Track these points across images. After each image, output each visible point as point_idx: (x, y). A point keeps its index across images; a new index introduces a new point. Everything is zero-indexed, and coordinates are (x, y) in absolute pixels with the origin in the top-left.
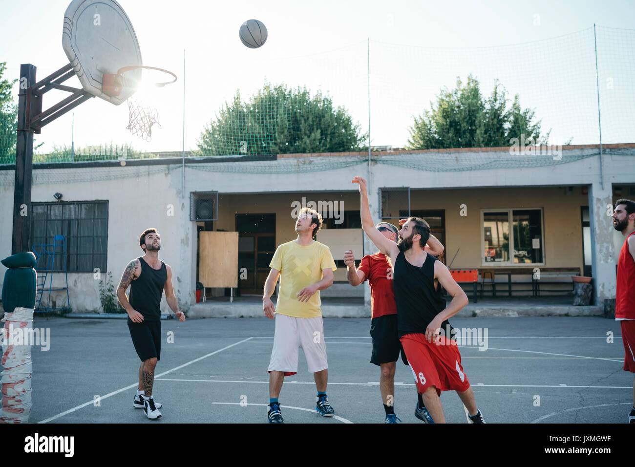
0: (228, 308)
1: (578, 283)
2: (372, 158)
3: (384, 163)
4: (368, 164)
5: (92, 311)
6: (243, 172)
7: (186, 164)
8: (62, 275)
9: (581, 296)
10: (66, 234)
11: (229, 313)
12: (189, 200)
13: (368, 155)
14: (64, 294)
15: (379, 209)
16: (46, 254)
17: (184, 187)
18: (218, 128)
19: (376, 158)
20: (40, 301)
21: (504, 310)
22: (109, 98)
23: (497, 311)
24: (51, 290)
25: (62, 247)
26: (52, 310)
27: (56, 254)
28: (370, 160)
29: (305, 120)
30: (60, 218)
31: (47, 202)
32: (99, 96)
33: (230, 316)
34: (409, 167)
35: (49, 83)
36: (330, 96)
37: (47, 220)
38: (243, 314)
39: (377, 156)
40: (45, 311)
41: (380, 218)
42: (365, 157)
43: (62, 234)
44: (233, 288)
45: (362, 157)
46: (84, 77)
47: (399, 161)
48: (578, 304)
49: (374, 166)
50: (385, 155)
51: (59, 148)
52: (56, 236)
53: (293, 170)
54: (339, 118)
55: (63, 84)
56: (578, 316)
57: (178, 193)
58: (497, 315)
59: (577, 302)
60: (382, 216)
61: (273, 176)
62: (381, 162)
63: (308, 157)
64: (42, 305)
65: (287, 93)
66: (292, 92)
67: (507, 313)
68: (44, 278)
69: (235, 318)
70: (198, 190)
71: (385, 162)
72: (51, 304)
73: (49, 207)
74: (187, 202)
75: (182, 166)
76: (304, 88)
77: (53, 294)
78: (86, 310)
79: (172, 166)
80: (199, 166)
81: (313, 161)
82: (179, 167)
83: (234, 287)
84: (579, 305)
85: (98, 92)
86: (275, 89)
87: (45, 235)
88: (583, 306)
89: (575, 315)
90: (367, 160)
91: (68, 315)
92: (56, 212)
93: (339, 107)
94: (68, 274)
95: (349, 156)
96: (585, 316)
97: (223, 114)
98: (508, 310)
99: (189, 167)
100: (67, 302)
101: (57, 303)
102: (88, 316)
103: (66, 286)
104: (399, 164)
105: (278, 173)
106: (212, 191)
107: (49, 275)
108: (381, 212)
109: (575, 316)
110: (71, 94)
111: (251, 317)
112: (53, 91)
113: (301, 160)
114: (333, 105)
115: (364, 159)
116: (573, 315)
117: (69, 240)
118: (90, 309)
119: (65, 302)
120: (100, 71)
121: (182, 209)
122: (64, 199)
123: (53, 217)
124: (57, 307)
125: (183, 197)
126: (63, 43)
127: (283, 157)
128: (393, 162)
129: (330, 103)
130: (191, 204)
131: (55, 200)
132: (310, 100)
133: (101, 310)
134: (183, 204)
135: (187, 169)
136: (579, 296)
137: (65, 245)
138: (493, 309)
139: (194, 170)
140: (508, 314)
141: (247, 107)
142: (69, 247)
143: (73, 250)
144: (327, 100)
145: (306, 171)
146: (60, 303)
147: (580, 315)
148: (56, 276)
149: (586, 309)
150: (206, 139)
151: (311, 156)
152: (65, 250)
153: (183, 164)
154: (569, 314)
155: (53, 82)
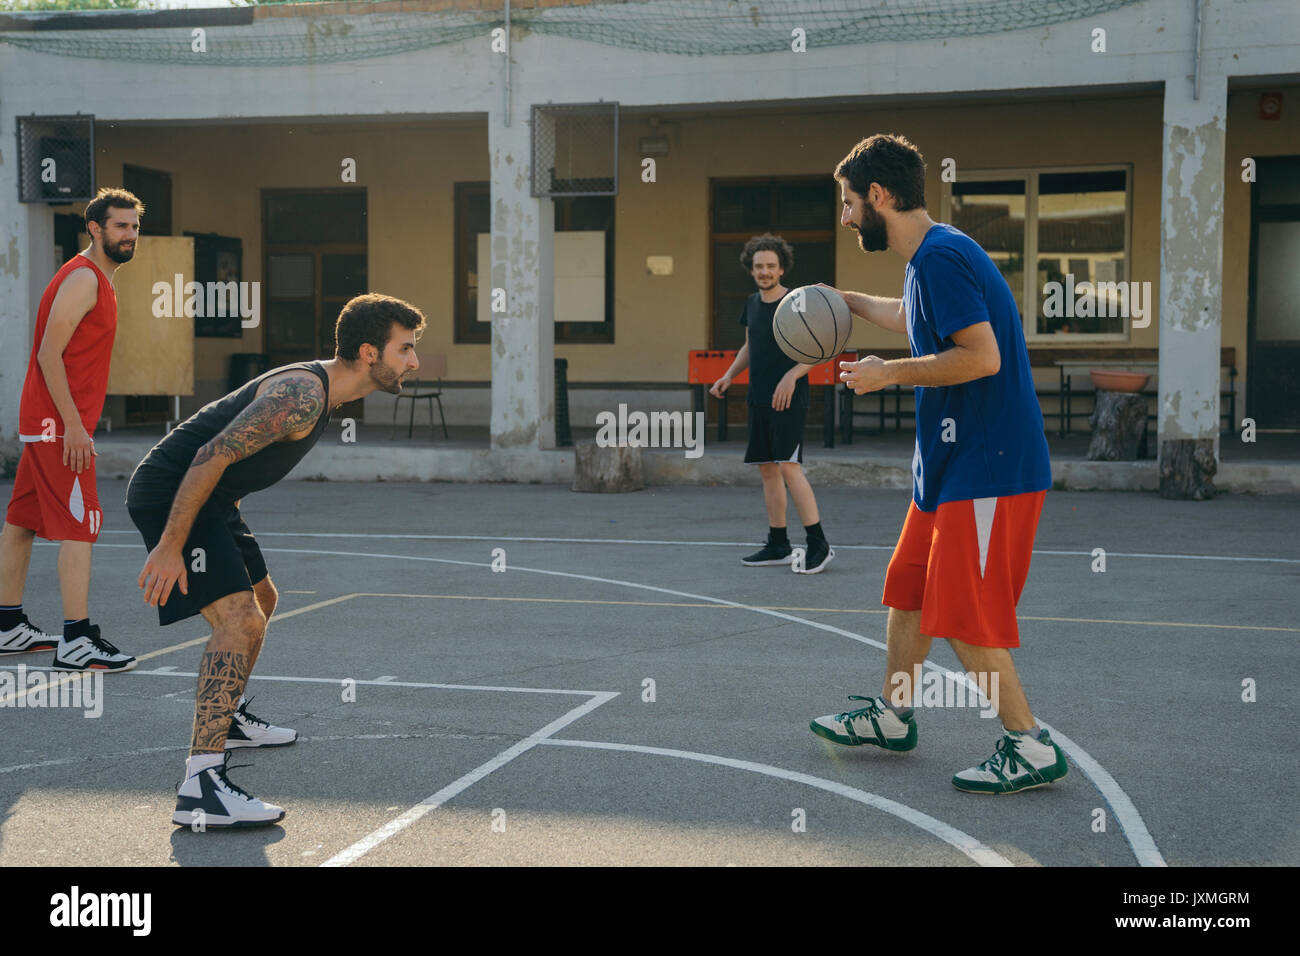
1: (1105, 390)
2: (516, 16)
3: (547, 32)
4: (504, 35)
9: (1107, 429)
15: (533, 169)
19: (524, 15)
21: (875, 469)
23: (857, 471)
28: (508, 21)
34: (618, 41)
41: (534, 196)
42: (496, 13)
44: (181, 398)
45: (487, 12)
48: (1098, 454)
49: (519, 39)
50: (552, 6)
56: (1093, 490)
58: (855, 483)
59: (1095, 449)
62: (538, 27)
67: (884, 478)
71: (550, 29)
83: (183, 394)
84: (1102, 458)
88: (1113, 459)
89: (1087, 488)
90: (502, 23)
96: (1114, 491)
98: (887, 469)
104: (591, 32)
109: (1081, 491)
115: (493, 18)
116: (1077, 488)
128: (573, 28)
136: (1103, 431)
138: (843, 465)
140: (888, 481)
147: (1101, 488)
149: (1121, 471)
154: (1067, 484)
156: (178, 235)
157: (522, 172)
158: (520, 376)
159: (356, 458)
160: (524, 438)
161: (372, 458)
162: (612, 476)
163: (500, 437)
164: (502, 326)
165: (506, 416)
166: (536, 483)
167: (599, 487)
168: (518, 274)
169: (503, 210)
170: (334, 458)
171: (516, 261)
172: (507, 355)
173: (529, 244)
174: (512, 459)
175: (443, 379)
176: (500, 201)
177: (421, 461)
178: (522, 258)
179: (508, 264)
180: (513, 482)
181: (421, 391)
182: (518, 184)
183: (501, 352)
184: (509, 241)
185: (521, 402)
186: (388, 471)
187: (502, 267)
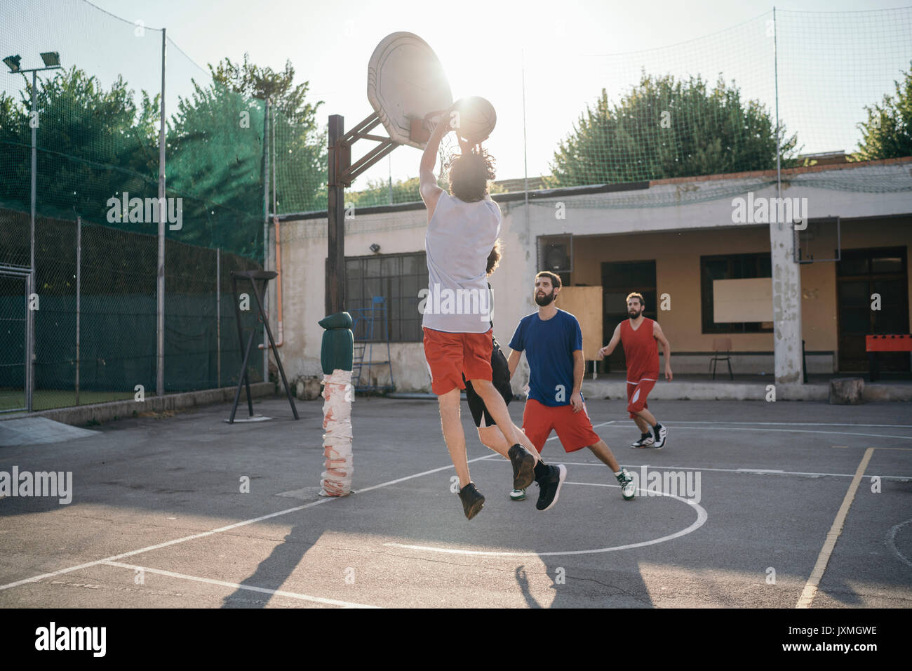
0: (589, 386)
2: (783, 178)
3: (800, 185)
4: (777, 188)
5: (420, 390)
6: (604, 206)
7: (530, 200)
8: (383, 346)
10: (385, 296)
11: (591, 393)
12: (535, 246)
13: (777, 174)
14: (386, 370)
15: (794, 249)
16: (364, 320)
17: (528, 230)
18: (577, 146)
19: (788, 178)
20: (359, 378)
22: (418, 145)
24: (370, 364)
25: (382, 313)
26: (373, 389)
27: (376, 320)
28: (779, 180)
29: (698, 126)
30: (378, 275)
31: (363, 256)
32: (407, 144)
33: (592, 397)
34: (838, 188)
35: (358, 133)
36: (737, 87)
37: (363, 279)
38: (610, 394)
39: (790, 174)
40: (364, 390)
41: (795, 262)
42: (773, 177)
43: (382, 295)
45: (768, 177)
46: (391, 126)
47: (824, 181)
49: (786, 189)
50: (802, 173)
51: (375, 184)
52: (375, 298)
53: (671, 200)
54: (751, 119)
55: (370, 133)
57: (522, 237)
60: (800, 259)
61: (645, 211)
62: (795, 183)
63: (692, 182)
64: (361, 383)
65: (674, 88)
66: (682, 86)
68: (363, 350)
69: (598, 400)
70: (547, 233)
71: (801, 183)
72: (371, 382)
73: (365, 261)
74: (533, 249)
75: (525, 203)
76: (699, 79)
77: (374, 369)
78: (413, 389)
79: (511, 203)
80: (547, 202)
81: (698, 187)
82: (521, 204)
85: (406, 140)
86: (658, 84)
87: (362, 297)
90: (776, 182)
91: (391, 395)
92: (374, 268)
93: (751, 102)
94: (390, 345)
95: (749, 178)
97: (584, 126)
99: (534, 203)
100: (390, 379)
101: (378, 380)
102: (415, 395)
103: (388, 360)
104: (823, 184)
105: (651, 206)
106: (565, 234)
107: (368, 346)
108: (797, 253)
110: (380, 143)
111: (619, 398)
112: (361, 141)
113: (682, 186)
114: (741, 101)
115: (771, 180)
117: (390, 301)
118: (418, 387)
119: (388, 380)
120: (407, 118)
121: (527, 259)
122: (383, 251)
123: (369, 274)
124: (379, 386)
125: (528, 243)
126: (368, 95)
127: (657, 184)
128: (814, 182)
129: (738, 98)
130: (537, 251)
131: (371, 253)
132: (706, 96)
133: (430, 389)
134: (528, 252)
135: (532, 206)
137: (385, 308)
139: (540, 207)
141: (619, 112)
142: (390, 311)
143: (394, 315)
144: (733, 93)
145: (689, 202)
146: (382, 381)
148: (376, 347)
150: (562, 162)
151: (697, 180)
152: (386, 314)
153: (527, 200)
155: (361, 132)
156: (573, 286)
157: (789, 251)
158: (790, 349)
159: (704, 389)
160: (792, 379)
161: (713, 389)
162: (853, 397)
163: (780, 378)
164: (780, 325)
165: (783, 368)
166: (800, 400)
167: (847, 402)
168: (788, 299)
169: (779, 269)
170: (693, 389)
171: (786, 294)
172: (783, 338)
173: (793, 285)
174: (787, 389)
175: (730, 351)
176: (777, 265)
177: (739, 390)
178: (790, 292)
179: (782, 295)
180: (788, 400)
181: (719, 357)
182: (787, 256)
183: (780, 337)
184: (783, 284)
185: (791, 361)
186: (721, 395)
187: (780, 296)
